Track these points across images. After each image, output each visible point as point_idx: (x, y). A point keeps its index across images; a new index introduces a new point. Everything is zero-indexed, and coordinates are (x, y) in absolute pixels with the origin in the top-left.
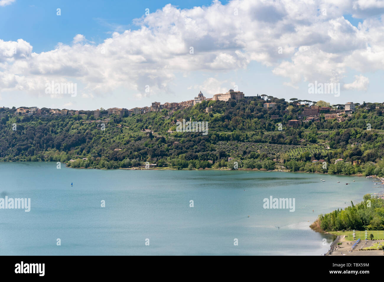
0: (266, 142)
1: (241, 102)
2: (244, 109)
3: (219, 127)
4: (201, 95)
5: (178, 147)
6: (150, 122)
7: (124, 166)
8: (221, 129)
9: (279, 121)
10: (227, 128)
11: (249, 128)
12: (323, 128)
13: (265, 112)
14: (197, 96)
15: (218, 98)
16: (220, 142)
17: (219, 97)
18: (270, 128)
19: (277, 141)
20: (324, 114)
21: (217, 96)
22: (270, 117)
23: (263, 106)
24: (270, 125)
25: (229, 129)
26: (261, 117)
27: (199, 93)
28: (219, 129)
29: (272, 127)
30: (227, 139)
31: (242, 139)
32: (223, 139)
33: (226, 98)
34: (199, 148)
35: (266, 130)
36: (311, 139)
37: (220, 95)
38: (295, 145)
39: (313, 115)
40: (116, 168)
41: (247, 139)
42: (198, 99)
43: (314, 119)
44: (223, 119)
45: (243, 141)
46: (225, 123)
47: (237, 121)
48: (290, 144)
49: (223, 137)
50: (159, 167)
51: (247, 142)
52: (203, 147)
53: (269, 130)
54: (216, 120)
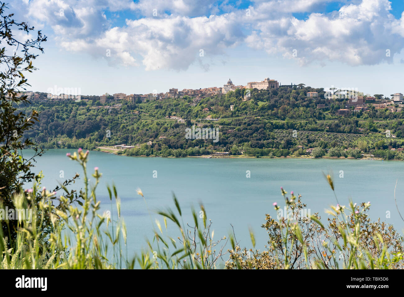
0: (322, 130)
1: (283, 91)
2: (288, 98)
3: (268, 115)
4: (230, 83)
5: (236, 135)
6: (173, 109)
7: (193, 154)
8: (271, 118)
9: (327, 109)
10: (276, 116)
11: (299, 117)
12: (377, 117)
13: (310, 101)
14: (226, 84)
15: (252, 86)
16: (276, 130)
17: (253, 86)
18: (321, 117)
19: (336, 130)
20: (372, 104)
21: (251, 84)
22: (317, 106)
23: (306, 95)
24: (320, 114)
25: (278, 118)
26: (307, 106)
27: (228, 80)
28: (269, 117)
29: (322, 116)
30: (282, 127)
31: (297, 127)
32: (277, 127)
33: (265, 87)
34: (259, 137)
35: (317, 118)
36: (373, 128)
37: (255, 83)
38: (355, 133)
40: (185, 156)
41: (302, 127)
42: (228, 87)
43: (363, 108)
44: (271, 107)
45: (299, 129)
46: (275, 111)
47: (285, 110)
48: (350, 132)
49: (278, 125)
50: (233, 155)
51: (302, 130)
52: (262, 135)
53: (320, 119)
54: (263, 108)
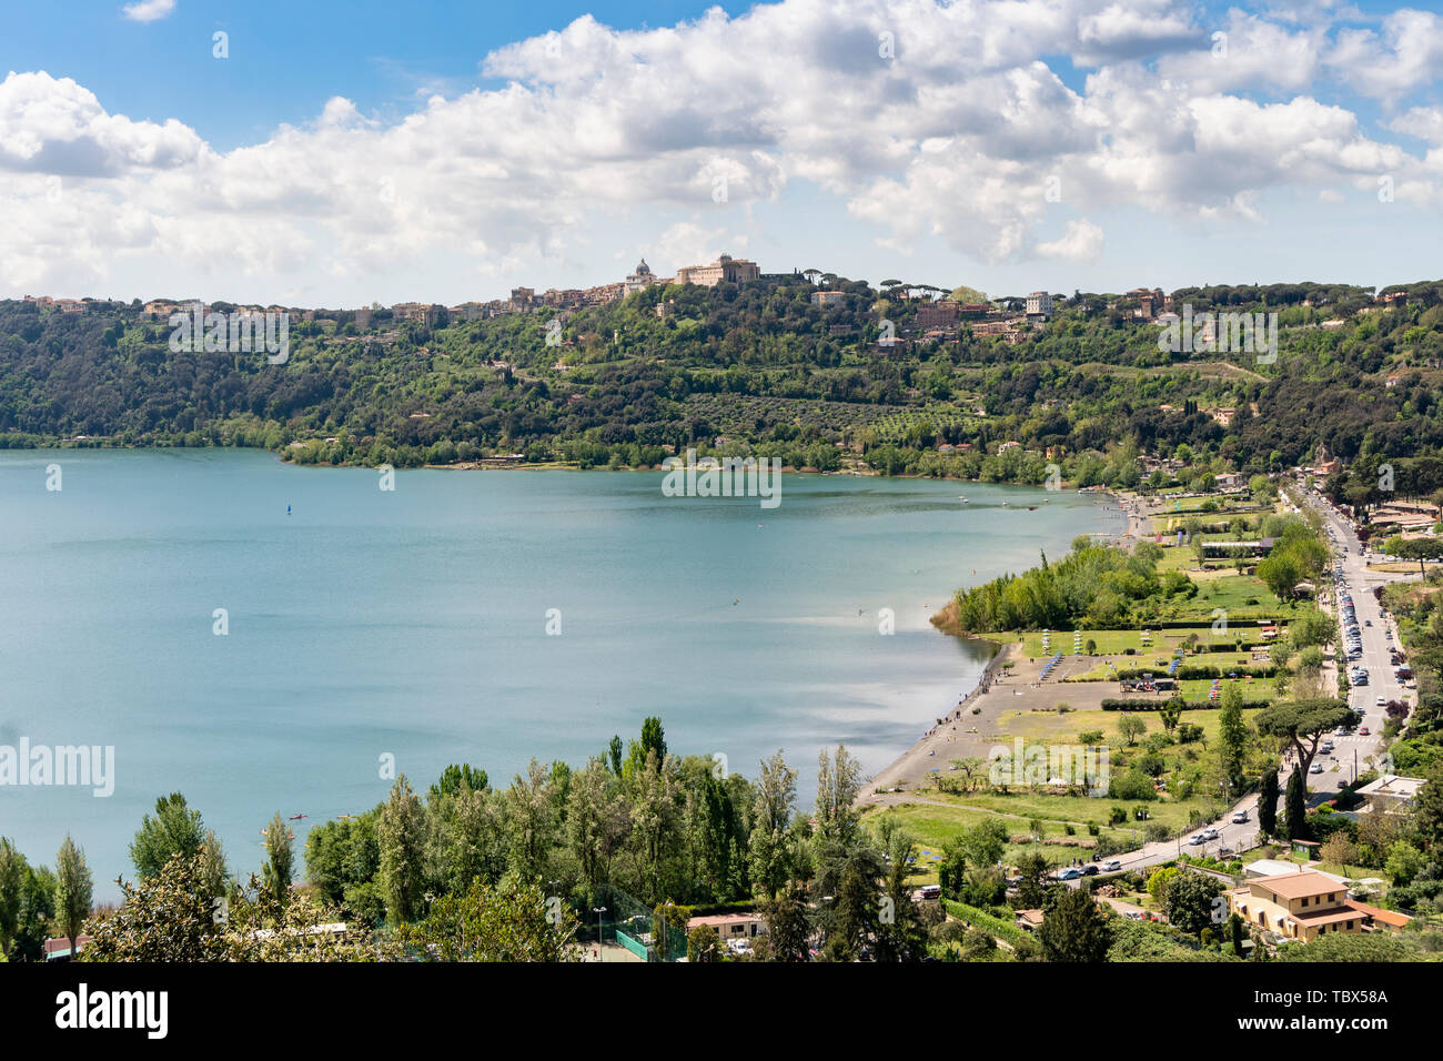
0: (816, 396)
1: (752, 290)
2: (759, 308)
3: (692, 355)
4: (643, 270)
5: (581, 409)
6: (507, 342)
7: (438, 460)
8: (697, 362)
9: (852, 339)
10: (712, 357)
11: (772, 359)
12: (968, 360)
13: (815, 316)
14: (634, 273)
15: (688, 279)
16: (695, 397)
17: (691, 276)
18: (828, 360)
19: (847, 395)
20: (970, 322)
21: (687, 272)
22: (828, 329)
23: (809, 301)
24: (827, 350)
25: (718, 362)
26: (805, 329)
27: (638, 263)
28: (692, 361)
29: (832, 357)
30: (714, 387)
31: (753, 387)
32: (702, 387)
33: (711, 279)
34: (637, 413)
35: (817, 363)
36: (936, 389)
37: (694, 270)
38: (893, 404)
39: (941, 324)
40: (415, 464)
41: (766, 388)
42: (636, 281)
43: (944, 335)
44: (702, 335)
45: (756, 393)
46: (708, 345)
47: (739, 340)
48: (881, 401)
49: (703, 383)
50: (531, 462)
51: (766, 395)
52: (648, 409)
53: (824, 364)
54: (684, 337)
